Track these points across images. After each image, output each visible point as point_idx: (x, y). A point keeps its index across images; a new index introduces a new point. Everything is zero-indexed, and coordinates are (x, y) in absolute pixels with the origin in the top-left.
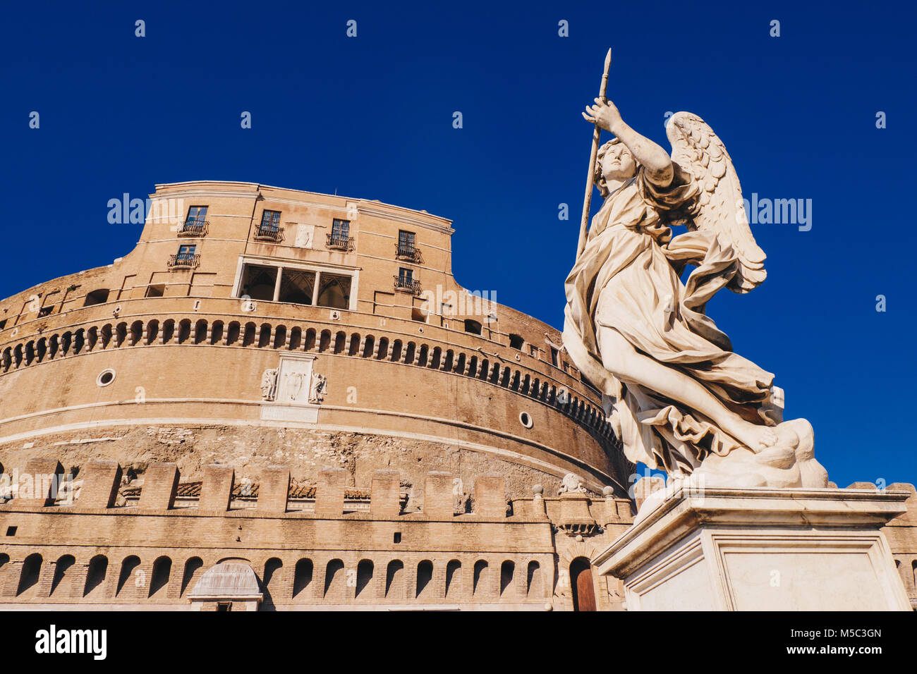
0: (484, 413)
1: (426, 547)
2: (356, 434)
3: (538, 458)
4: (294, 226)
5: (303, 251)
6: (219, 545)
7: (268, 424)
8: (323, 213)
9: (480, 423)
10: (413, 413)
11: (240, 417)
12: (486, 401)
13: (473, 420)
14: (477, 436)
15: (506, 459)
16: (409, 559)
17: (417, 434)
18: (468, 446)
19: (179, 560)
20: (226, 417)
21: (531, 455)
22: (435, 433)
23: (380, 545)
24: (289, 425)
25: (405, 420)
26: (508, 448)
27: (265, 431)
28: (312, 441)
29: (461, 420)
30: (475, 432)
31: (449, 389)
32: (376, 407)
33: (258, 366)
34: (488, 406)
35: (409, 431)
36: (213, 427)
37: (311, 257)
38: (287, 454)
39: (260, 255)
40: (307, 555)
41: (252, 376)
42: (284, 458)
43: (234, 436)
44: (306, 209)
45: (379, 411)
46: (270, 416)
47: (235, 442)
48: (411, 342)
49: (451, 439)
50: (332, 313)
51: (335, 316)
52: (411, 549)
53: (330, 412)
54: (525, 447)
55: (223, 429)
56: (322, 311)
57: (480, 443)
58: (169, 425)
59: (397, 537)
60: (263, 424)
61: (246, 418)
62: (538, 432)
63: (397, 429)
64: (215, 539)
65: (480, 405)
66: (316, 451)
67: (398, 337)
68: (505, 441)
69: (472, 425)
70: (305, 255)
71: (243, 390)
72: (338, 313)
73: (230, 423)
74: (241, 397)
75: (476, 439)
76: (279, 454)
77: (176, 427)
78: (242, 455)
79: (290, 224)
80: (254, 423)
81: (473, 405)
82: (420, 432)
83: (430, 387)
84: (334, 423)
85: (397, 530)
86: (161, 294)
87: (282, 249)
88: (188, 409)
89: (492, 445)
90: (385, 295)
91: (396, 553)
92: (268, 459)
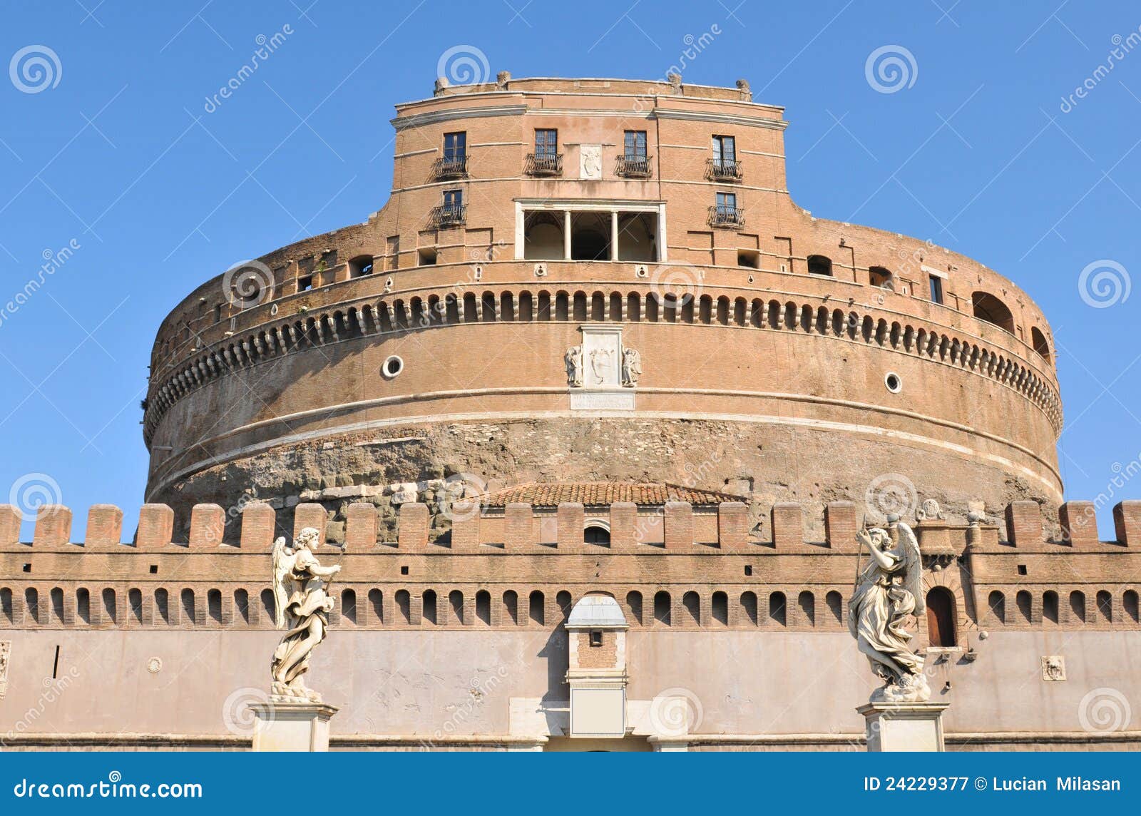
0: (836, 380)
1: (777, 579)
2: (683, 420)
3: (909, 431)
4: (576, 148)
5: (591, 184)
6: (581, 580)
7: (581, 415)
8: (610, 124)
9: (832, 394)
10: (746, 389)
11: (546, 407)
12: (840, 364)
13: (823, 392)
14: (828, 412)
15: (866, 437)
16: (760, 591)
17: (753, 415)
18: (819, 425)
19: (550, 593)
20: (531, 408)
21: (900, 428)
22: (776, 413)
23: (732, 578)
24: (604, 415)
25: (738, 399)
26: (869, 422)
27: (578, 423)
28: (631, 433)
29: (807, 393)
30: (826, 406)
31: (791, 353)
32: (701, 385)
33: (559, 344)
34: (841, 371)
35: (744, 413)
36: (520, 421)
37: (602, 193)
38: (606, 449)
39: (540, 196)
40: (664, 588)
41: (554, 357)
42: (603, 453)
43: (545, 431)
44: (587, 121)
45: (706, 391)
46: (581, 406)
47: (547, 438)
48: (740, 297)
49: (796, 419)
50: (638, 268)
51: (642, 272)
52: (762, 581)
53: (648, 395)
54: (892, 419)
55: (533, 423)
56: (625, 267)
57: (832, 420)
58: (472, 420)
59: (748, 570)
60: (575, 415)
61: (555, 409)
62: (910, 397)
63: (729, 411)
64: (578, 575)
65: (831, 371)
66: (638, 443)
67: (723, 293)
68: (864, 414)
69: (821, 399)
70: (595, 191)
71: (546, 375)
72: (646, 268)
73: (539, 415)
74: (545, 384)
75: (827, 416)
76: (597, 449)
77: (480, 423)
78: (556, 452)
79: (570, 146)
80: (565, 414)
81: (823, 371)
82: (757, 413)
83: (766, 354)
84: (654, 409)
85: (747, 564)
86: (434, 261)
87: (566, 184)
88: (490, 401)
89: (848, 422)
90: (701, 235)
91: (748, 585)
92: (585, 456)
